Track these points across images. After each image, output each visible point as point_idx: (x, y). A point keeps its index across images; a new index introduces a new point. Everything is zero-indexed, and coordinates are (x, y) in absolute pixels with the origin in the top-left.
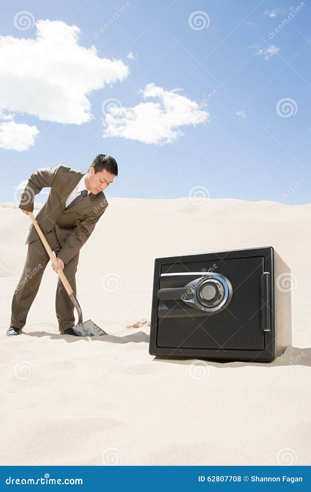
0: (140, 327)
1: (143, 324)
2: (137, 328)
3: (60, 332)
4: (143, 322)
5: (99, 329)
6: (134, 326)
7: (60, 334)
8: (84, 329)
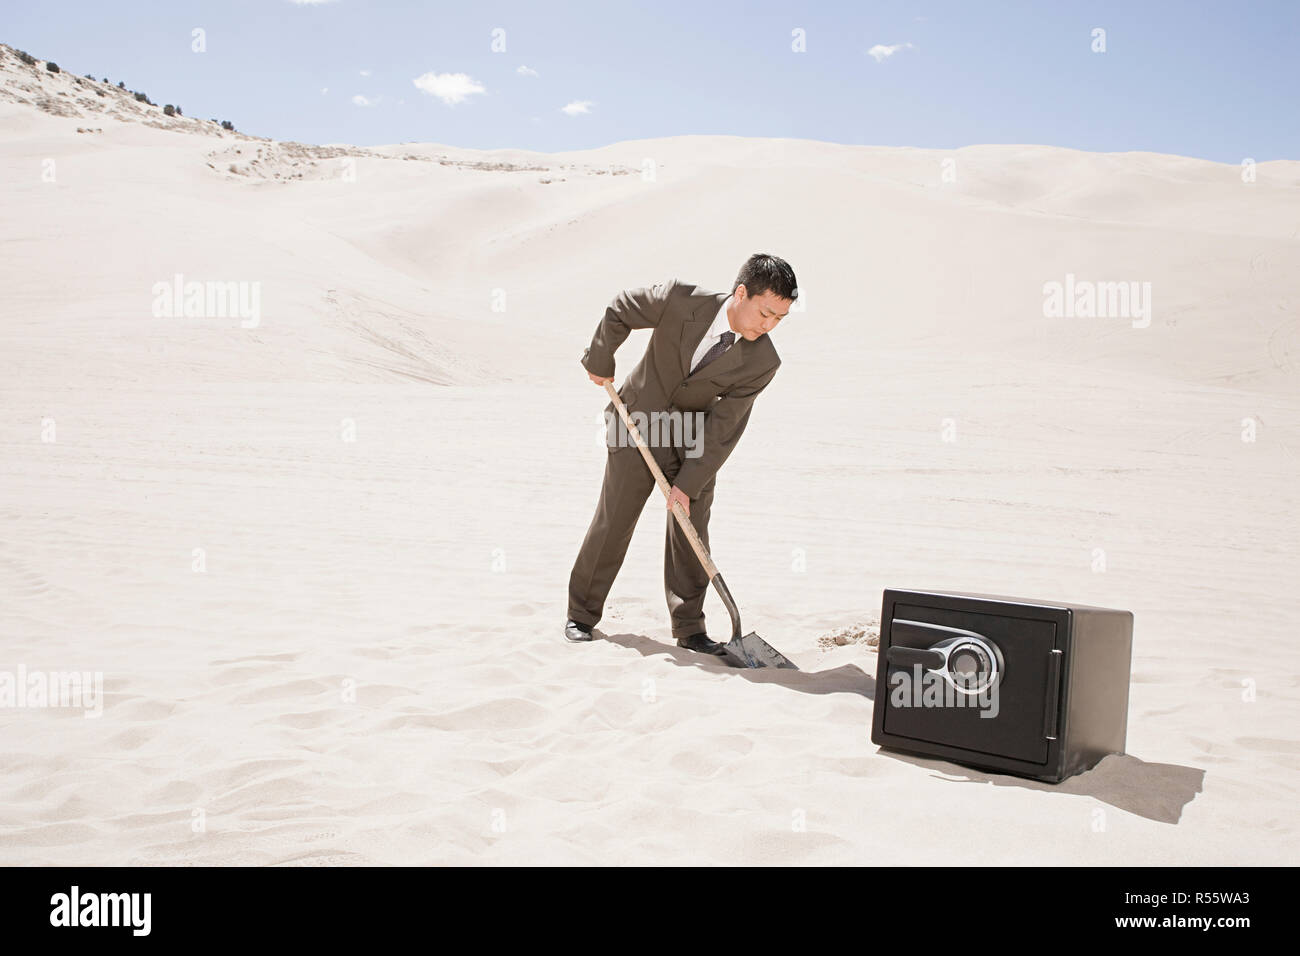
0: (848, 643)
1: (856, 636)
2: (844, 644)
3: (676, 640)
4: (856, 632)
5: (774, 654)
6: (835, 639)
7: (675, 645)
8: (744, 652)
